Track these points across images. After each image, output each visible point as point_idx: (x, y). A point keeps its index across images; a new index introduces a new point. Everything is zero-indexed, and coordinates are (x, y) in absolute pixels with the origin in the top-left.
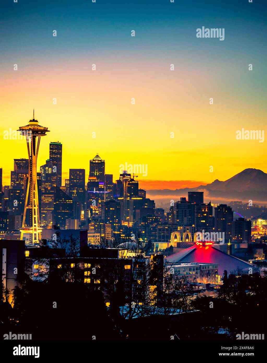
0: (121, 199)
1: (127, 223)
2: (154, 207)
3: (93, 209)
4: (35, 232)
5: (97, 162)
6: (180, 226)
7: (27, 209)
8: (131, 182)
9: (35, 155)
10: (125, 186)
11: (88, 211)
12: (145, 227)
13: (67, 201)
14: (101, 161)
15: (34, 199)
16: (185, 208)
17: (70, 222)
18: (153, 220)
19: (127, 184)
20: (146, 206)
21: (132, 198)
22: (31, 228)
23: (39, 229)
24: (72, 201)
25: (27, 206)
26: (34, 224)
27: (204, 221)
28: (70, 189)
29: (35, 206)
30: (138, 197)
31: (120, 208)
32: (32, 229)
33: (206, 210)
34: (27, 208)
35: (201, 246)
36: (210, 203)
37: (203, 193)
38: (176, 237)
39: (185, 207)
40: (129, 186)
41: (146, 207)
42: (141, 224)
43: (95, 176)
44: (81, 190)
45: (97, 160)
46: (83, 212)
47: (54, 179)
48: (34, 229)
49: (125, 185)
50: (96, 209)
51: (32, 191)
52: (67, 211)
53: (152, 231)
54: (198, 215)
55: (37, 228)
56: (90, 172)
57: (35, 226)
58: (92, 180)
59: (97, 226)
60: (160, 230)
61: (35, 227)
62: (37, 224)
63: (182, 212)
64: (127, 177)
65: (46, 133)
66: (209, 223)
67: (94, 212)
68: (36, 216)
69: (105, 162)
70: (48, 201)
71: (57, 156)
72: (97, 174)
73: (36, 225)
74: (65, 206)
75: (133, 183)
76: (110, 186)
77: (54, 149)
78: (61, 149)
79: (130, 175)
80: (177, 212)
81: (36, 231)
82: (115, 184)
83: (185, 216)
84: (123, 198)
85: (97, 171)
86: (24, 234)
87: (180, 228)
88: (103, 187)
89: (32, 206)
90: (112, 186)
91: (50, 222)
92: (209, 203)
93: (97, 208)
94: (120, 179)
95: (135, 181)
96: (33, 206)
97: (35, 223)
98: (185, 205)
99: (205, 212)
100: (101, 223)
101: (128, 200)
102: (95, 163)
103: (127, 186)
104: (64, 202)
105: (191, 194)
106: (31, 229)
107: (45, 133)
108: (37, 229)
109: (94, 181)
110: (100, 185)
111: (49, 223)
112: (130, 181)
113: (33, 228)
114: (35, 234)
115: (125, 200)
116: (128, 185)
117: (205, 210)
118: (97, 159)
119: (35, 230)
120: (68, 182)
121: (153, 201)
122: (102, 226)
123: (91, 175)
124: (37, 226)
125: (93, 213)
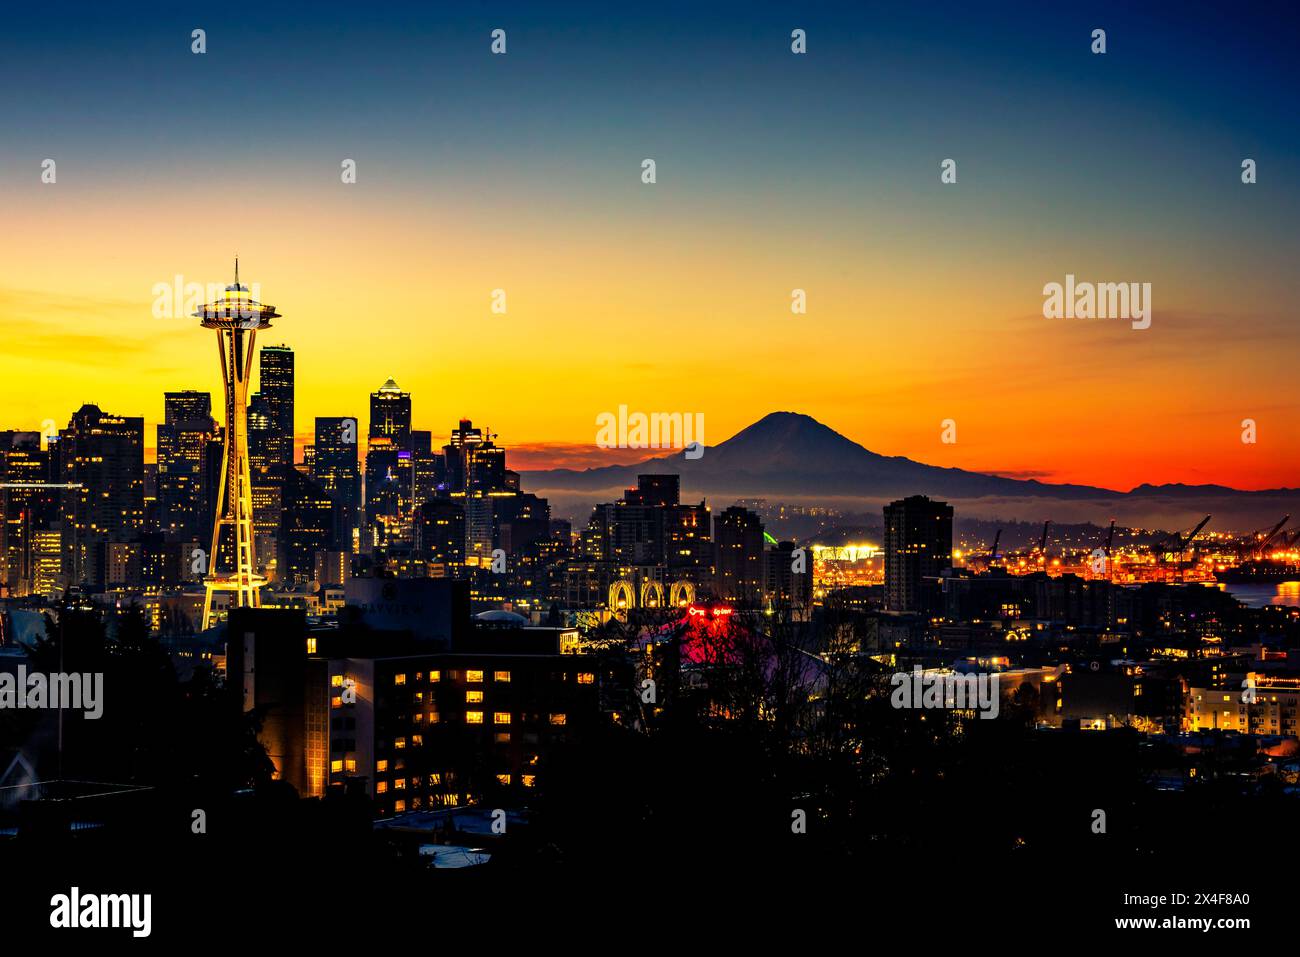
0: (460, 495)
1: (477, 558)
2: (548, 515)
3: (386, 525)
4: (245, 588)
5: (389, 397)
6: (625, 566)
7: (222, 526)
8: (485, 452)
9: (240, 380)
10: (469, 461)
11: (372, 529)
12: (531, 571)
13: (317, 502)
14: (400, 394)
15: (240, 499)
16: (637, 519)
17: (325, 559)
18: (554, 550)
19: (474, 456)
20: (527, 513)
21: (490, 494)
22: (235, 577)
23: (255, 580)
24: (329, 502)
25: (224, 515)
26: (241, 566)
27: (688, 552)
28: (319, 472)
29: (243, 517)
30: (505, 491)
31: (464, 520)
32: (237, 580)
33: (694, 523)
34: (222, 521)
35: (702, 617)
36: (703, 503)
37: (678, 477)
38: (622, 596)
39: (637, 515)
40: (480, 461)
41: (525, 516)
42: (521, 561)
43: (385, 436)
44: (347, 474)
45: (390, 393)
46: (356, 533)
47: (273, 445)
48: (240, 579)
49: (470, 459)
50: (393, 524)
51: (235, 476)
52: (317, 530)
53: (553, 580)
54: (672, 537)
55: (250, 576)
56: (371, 426)
57: (244, 571)
58: (379, 446)
59: (405, 568)
60: (574, 576)
61: (245, 574)
62: (249, 567)
63: (631, 529)
64: (471, 439)
65: (272, 321)
66: (703, 557)
67: (387, 531)
68: (247, 544)
69: (411, 398)
70: (262, 504)
71: (281, 384)
72: (389, 429)
73: (246, 567)
74: (311, 516)
75: (491, 454)
76: (424, 463)
77: (273, 366)
78: (291, 365)
79: (478, 432)
80: (617, 529)
81: (248, 584)
82: (440, 458)
83: (638, 540)
84: (463, 494)
85: (389, 423)
86: (215, 592)
87: (625, 572)
88: (407, 465)
89: (235, 518)
90: (429, 462)
91: (270, 558)
92: (699, 504)
93: (395, 522)
94: (452, 443)
95: (495, 448)
96: (239, 516)
97: (244, 562)
98: (637, 510)
99: (690, 529)
100: (416, 562)
101: (479, 499)
102: (386, 402)
103: (474, 461)
104: (309, 505)
105: (646, 481)
106: (234, 580)
107: (267, 321)
108: (250, 579)
109: (384, 448)
110: (400, 461)
111: (268, 562)
112: (483, 448)
113: (240, 575)
114: (245, 593)
115: (471, 499)
116: (477, 458)
117: (690, 521)
118: (390, 391)
119: (245, 581)
120: (312, 453)
121: (545, 501)
122: (419, 568)
123: (375, 433)
124: (249, 570)
125: (385, 534)
